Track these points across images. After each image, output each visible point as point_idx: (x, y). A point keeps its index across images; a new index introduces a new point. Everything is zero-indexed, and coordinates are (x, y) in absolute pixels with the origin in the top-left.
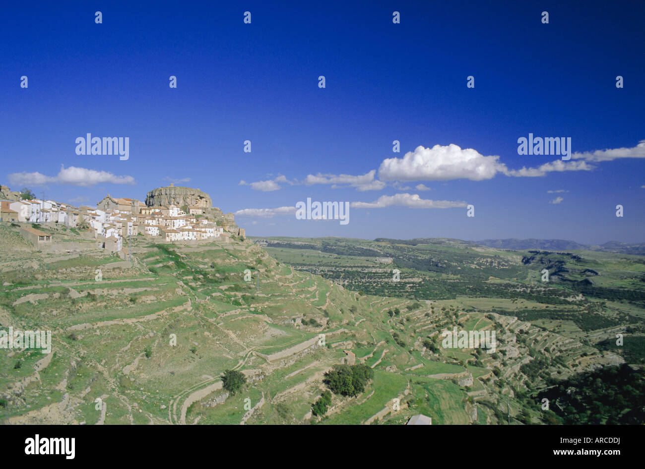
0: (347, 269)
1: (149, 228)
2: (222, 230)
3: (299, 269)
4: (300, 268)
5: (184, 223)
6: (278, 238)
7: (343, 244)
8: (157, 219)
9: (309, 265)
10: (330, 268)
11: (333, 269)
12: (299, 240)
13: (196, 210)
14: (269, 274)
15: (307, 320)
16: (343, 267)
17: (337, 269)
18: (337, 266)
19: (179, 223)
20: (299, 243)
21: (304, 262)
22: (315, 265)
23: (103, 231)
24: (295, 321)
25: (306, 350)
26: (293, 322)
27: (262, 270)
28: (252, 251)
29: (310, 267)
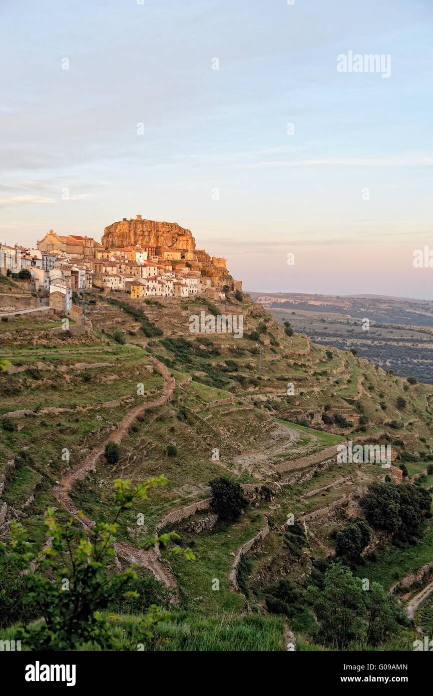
0: (389, 343)
1: (107, 278)
2: (209, 282)
3: (317, 340)
4: (319, 339)
5: (156, 272)
6: (287, 296)
7: (384, 306)
8: (118, 266)
9: (334, 335)
10: (364, 341)
11: (369, 342)
12: (318, 298)
13: (173, 253)
14: (276, 349)
15: (330, 415)
16: (384, 339)
17: (375, 343)
18: (374, 339)
19: (149, 272)
20: (318, 303)
21: (327, 331)
22: (341, 336)
23: (46, 281)
24: (312, 418)
25: (330, 460)
26: (310, 419)
27: (267, 341)
28: (252, 313)
29: (335, 339)
